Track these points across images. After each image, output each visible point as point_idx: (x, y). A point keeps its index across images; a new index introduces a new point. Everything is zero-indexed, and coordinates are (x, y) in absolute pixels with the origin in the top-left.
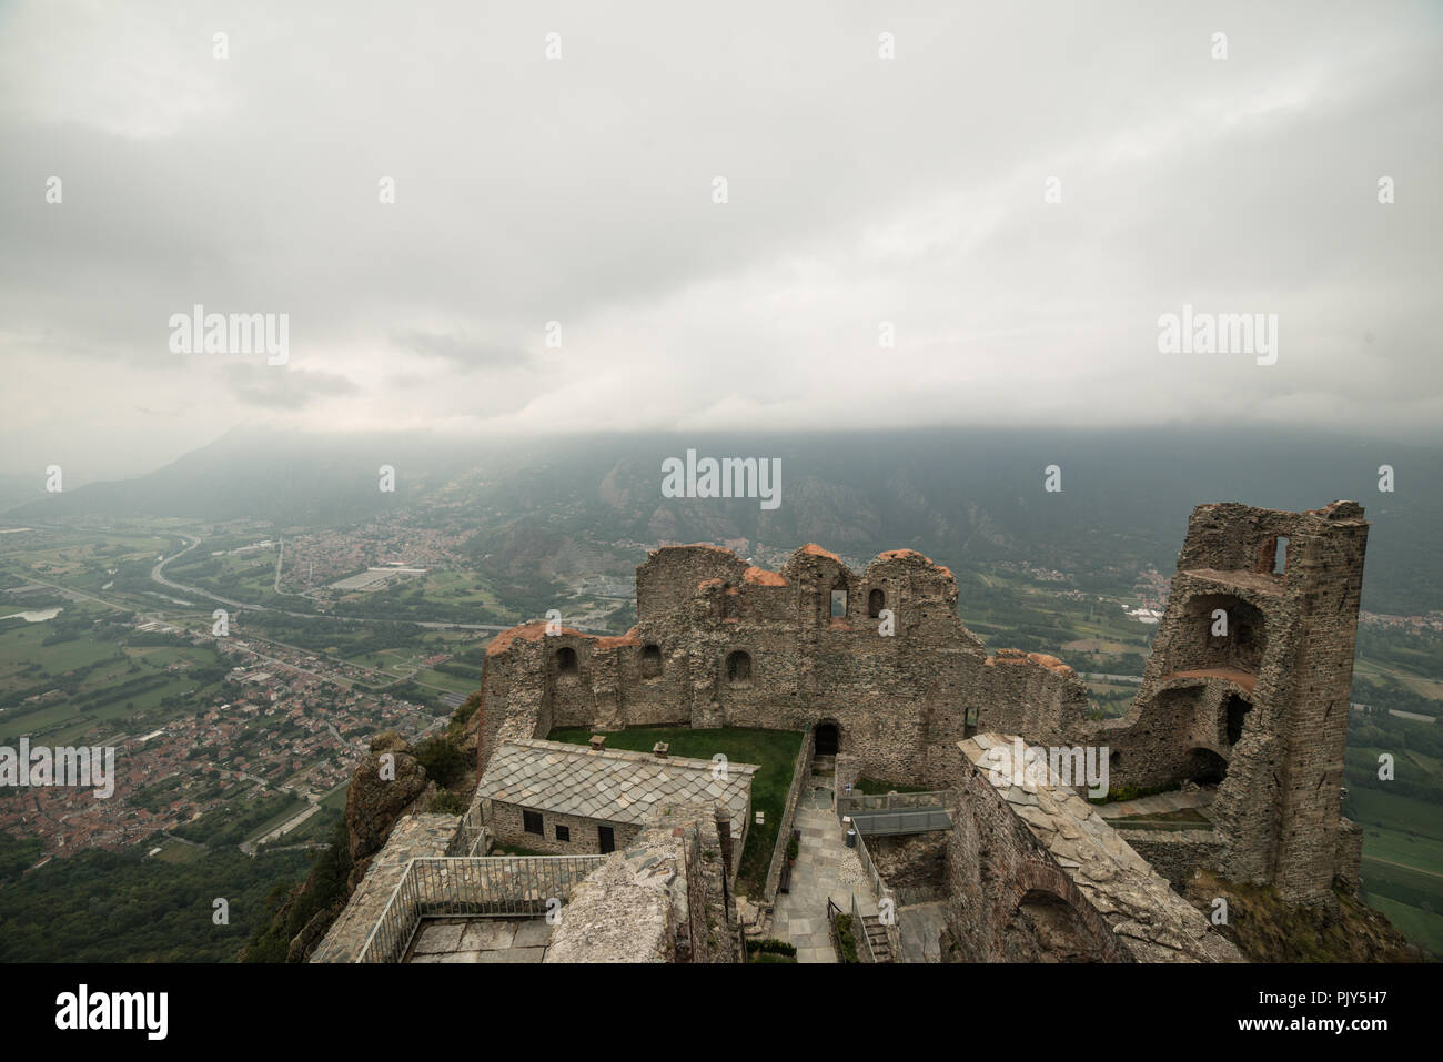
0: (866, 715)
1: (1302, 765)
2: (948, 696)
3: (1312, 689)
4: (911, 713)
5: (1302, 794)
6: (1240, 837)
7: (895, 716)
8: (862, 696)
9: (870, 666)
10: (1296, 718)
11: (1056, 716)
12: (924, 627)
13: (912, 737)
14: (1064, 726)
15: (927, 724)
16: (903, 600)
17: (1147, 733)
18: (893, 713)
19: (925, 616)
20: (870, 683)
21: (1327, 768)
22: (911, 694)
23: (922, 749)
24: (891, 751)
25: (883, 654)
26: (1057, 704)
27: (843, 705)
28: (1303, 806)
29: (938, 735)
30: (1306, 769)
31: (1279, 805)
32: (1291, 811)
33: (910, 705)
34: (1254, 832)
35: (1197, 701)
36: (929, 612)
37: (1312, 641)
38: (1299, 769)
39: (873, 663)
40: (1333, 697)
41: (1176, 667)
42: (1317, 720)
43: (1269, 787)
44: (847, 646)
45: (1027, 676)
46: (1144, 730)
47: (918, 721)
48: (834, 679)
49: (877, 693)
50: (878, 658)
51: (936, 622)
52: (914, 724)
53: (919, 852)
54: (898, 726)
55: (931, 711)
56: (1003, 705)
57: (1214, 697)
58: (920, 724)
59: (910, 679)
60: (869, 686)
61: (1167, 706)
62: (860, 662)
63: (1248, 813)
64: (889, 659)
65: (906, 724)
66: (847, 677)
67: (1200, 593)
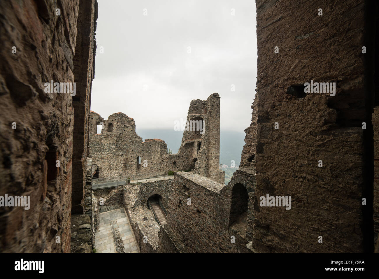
0: (106, 162)
1: (211, 154)
2: (132, 154)
3: (212, 135)
4: (121, 160)
5: (212, 161)
6: (200, 174)
7: (116, 162)
8: (105, 156)
9: (107, 146)
10: (210, 142)
11: (159, 153)
12: (124, 134)
13: (121, 168)
14: (161, 155)
15: (126, 163)
16: (118, 125)
17: (182, 156)
18: (115, 161)
19: (125, 130)
20: (108, 152)
21: (216, 155)
22: (120, 154)
23: (125, 171)
24: (115, 173)
25: (112, 142)
26: (159, 150)
27: (99, 159)
28: (212, 164)
29: (129, 166)
30: (212, 155)
31: (208, 164)
32: (210, 166)
33: (121, 158)
34: (203, 172)
35: (193, 147)
36: (126, 129)
37: (211, 123)
38: (211, 155)
39: (109, 145)
40: (217, 137)
41: (188, 138)
42: (214, 143)
43: (205, 160)
44: (100, 140)
45: (152, 144)
46: (182, 155)
47: (123, 162)
48: (96, 151)
49: (110, 155)
50: (110, 144)
51: (128, 132)
52: (122, 164)
53: (114, 193)
54: (117, 165)
55: (127, 159)
56: (147, 154)
57: (196, 144)
58: (123, 163)
59: (120, 149)
60: (107, 153)
61: (187, 149)
62: (105, 145)
63: (201, 167)
64: (113, 144)
65: (119, 164)
66: (100, 150)
67: (192, 118)
